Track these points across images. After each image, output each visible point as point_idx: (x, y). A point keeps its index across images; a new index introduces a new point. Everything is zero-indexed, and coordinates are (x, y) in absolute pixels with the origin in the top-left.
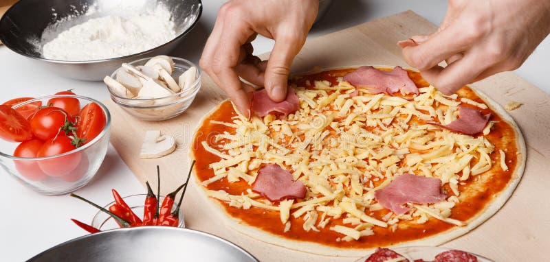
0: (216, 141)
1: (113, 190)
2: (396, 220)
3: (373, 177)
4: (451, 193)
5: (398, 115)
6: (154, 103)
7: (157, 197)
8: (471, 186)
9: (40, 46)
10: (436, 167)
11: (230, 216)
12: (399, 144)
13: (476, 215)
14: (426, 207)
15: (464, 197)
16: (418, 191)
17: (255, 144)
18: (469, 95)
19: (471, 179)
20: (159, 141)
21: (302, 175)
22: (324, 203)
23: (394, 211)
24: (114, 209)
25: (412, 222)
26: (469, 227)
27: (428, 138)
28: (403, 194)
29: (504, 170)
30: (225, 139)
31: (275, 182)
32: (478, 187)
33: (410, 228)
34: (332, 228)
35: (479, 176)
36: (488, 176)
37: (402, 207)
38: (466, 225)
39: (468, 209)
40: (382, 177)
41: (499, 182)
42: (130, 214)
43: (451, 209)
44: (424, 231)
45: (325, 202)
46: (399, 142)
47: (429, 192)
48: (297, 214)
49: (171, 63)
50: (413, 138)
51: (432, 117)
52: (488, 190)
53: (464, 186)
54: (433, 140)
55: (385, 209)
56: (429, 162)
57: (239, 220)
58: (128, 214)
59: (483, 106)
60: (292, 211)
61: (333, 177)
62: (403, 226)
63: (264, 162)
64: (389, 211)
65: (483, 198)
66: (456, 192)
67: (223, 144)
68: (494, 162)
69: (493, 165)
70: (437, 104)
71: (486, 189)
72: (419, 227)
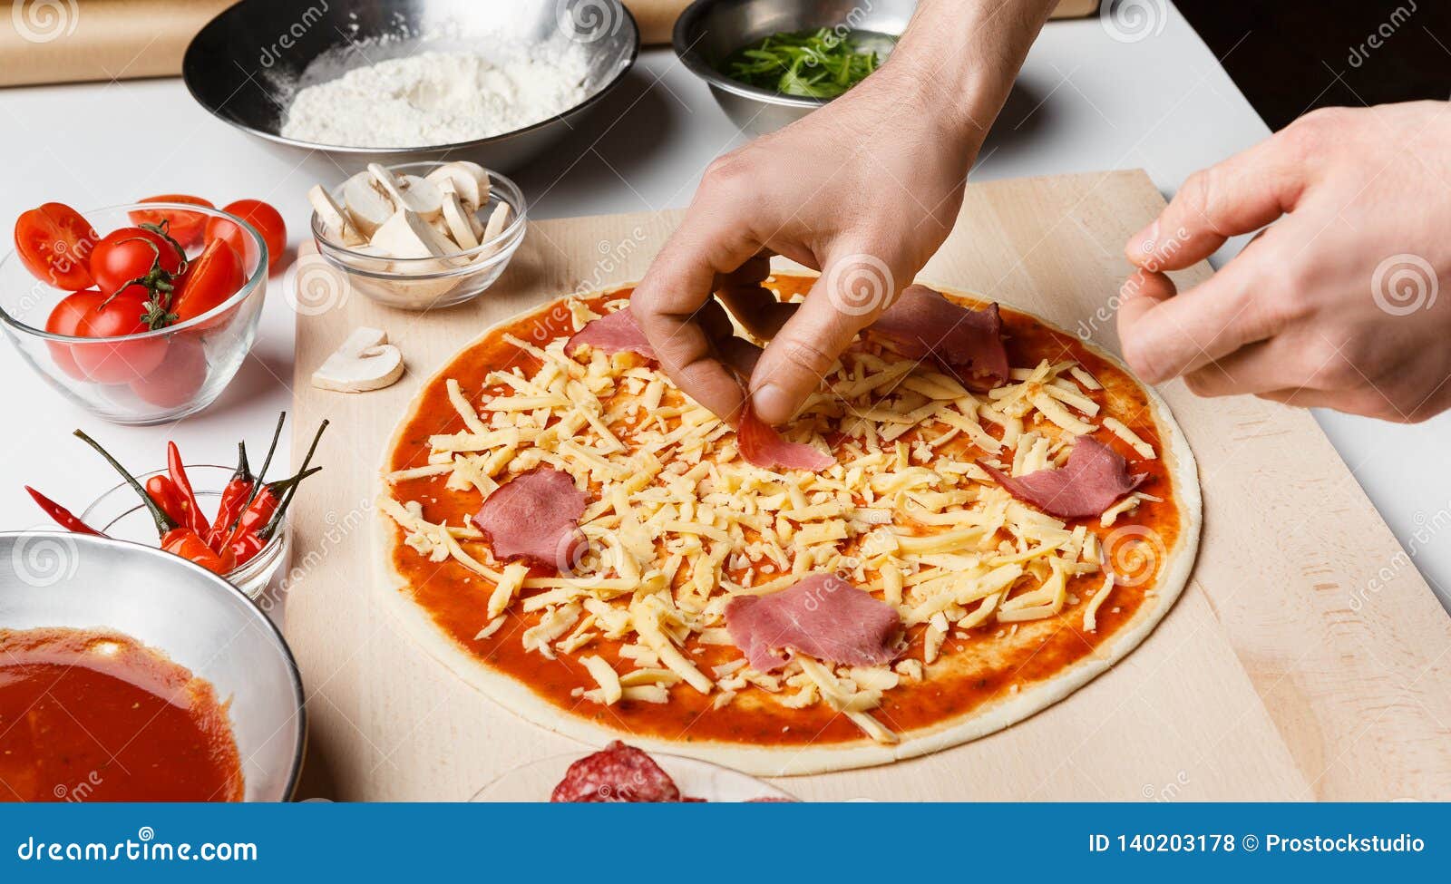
0: (484, 385)
1: (171, 443)
2: (740, 682)
3: (765, 560)
4: (917, 652)
5: (928, 423)
6: (389, 269)
7: (256, 482)
8: (981, 646)
9: (291, 91)
10: (927, 574)
11: (393, 566)
12: (877, 497)
13: (938, 725)
14: (826, 670)
15: (941, 671)
16: (830, 625)
17: (558, 414)
18: (1131, 415)
19: (990, 627)
20: (368, 356)
21: (612, 512)
22: (607, 595)
23: (751, 657)
24: (156, 487)
25: (777, 699)
26: (900, 752)
27: (957, 496)
28: (796, 623)
29: (1085, 629)
30: (505, 386)
31: (532, 515)
32: (993, 654)
33: (760, 710)
34: (582, 660)
35: (1014, 627)
36: (1036, 634)
37: (773, 653)
38: (894, 744)
39: (928, 703)
40: (784, 566)
41: (1051, 655)
42: (188, 506)
43: (885, 691)
44: (786, 729)
45: (612, 591)
46: (879, 489)
47: (853, 634)
48: (531, 604)
49: (480, 184)
50: (916, 490)
51: (1003, 447)
52: (1011, 669)
53: (962, 642)
54: (967, 506)
55: (733, 648)
56: (915, 560)
57: (404, 581)
58: (185, 504)
59: (1146, 451)
60: (526, 592)
61: (672, 535)
62: (749, 702)
63: (549, 459)
64: (740, 655)
65: (989, 684)
66: (929, 654)
67: (496, 395)
68: (1075, 601)
69: (1066, 608)
70: (1036, 418)
71: (1008, 664)
72: (783, 714)
